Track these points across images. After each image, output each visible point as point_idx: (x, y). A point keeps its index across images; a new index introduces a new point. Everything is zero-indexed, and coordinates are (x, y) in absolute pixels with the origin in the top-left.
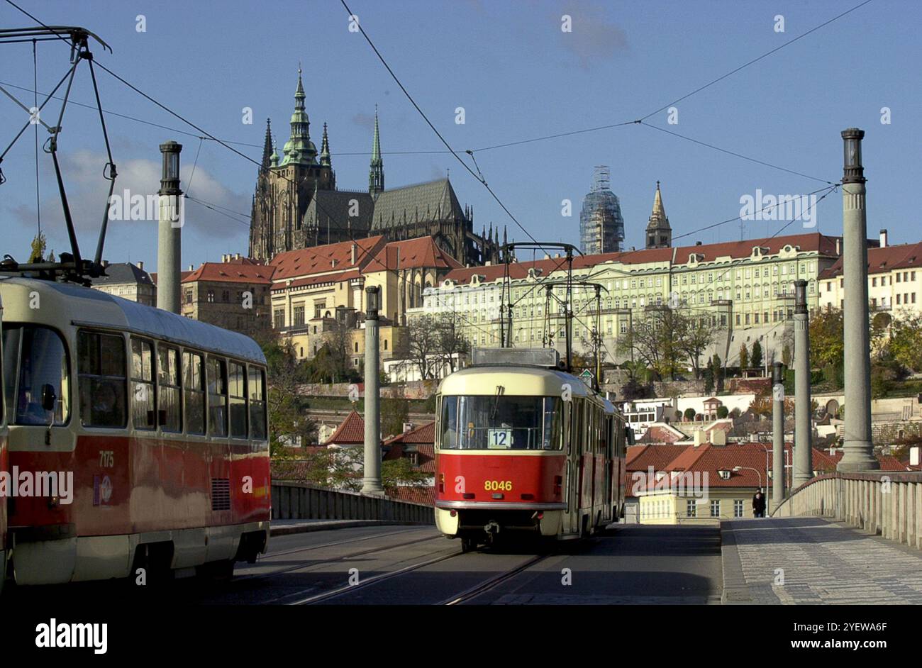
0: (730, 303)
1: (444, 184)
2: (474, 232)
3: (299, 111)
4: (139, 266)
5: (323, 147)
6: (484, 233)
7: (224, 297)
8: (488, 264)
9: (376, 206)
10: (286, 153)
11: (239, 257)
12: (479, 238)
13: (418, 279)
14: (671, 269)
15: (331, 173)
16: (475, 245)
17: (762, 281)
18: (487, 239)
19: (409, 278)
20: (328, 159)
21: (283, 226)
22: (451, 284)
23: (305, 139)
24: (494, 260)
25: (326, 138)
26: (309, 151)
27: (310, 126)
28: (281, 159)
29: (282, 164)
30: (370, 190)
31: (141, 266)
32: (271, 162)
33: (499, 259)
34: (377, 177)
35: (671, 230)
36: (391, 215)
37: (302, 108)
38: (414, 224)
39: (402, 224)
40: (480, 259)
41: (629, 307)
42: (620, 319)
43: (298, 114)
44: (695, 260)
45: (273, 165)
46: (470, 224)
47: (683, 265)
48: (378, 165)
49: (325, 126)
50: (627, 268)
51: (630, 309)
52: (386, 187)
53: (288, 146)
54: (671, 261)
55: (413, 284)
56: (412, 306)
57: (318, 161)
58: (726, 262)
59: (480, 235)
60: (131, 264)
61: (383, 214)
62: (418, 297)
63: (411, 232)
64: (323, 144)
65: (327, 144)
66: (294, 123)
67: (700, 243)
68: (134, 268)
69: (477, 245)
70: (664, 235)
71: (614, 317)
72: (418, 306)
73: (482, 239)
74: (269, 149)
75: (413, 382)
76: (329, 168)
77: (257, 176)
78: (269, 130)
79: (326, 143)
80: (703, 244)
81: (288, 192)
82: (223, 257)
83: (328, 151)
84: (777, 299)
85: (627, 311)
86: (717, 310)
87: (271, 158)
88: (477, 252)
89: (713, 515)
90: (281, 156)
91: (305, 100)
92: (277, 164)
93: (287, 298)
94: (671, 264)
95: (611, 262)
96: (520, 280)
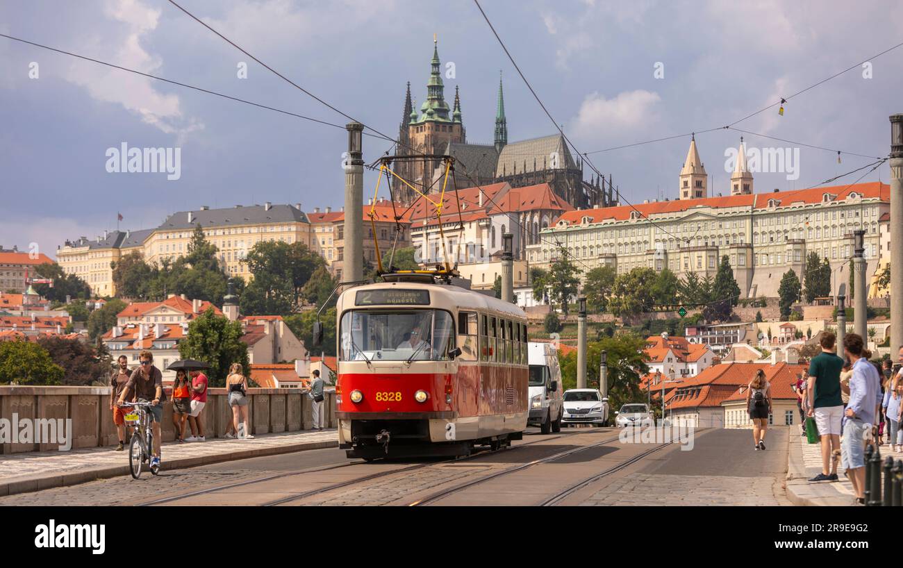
0: (803, 242)
1: (559, 139)
2: (584, 180)
3: (435, 76)
4: (297, 207)
5: (455, 107)
6: (592, 181)
7: (370, 234)
8: (596, 207)
9: (500, 157)
10: (424, 111)
11: (383, 201)
12: (588, 185)
13: (536, 219)
14: (753, 212)
15: (462, 129)
16: (584, 191)
17: (831, 223)
18: (595, 185)
19: (528, 219)
20: (458, 117)
21: (421, 173)
22: (564, 224)
23: (440, 99)
24: (601, 203)
25: (458, 98)
26: (442, 111)
27: (444, 89)
28: (419, 117)
29: (420, 120)
30: (495, 143)
31: (300, 207)
32: (410, 119)
33: (605, 203)
34: (502, 132)
35: (752, 179)
36: (513, 165)
37: (437, 74)
38: (533, 173)
39: (523, 173)
40: (589, 203)
41: (716, 245)
42: (708, 255)
43: (433, 78)
44: (773, 205)
45: (413, 122)
46: (581, 173)
47: (763, 209)
48: (501, 122)
49: (457, 89)
50: (714, 212)
51: (717, 247)
52: (508, 142)
53: (425, 105)
54: (752, 205)
55: (532, 224)
56: (531, 243)
57: (451, 118)
58: (800, 207)
59: (589, 182)
60: (290, 205)
61: (507, 163)
62: (536, 235)
63: (531, 180)
64: (455, 104)
65: (459, 104)
66: (431, 86)
67: (777, 191)
68: (293, 208)
69: (586, 191)
70: (748, 183)
71: (703, 254)
72: (536, 243)
73: (591, 186)
74: (409, 107)
75: (532, 307)
76: (461, 124)
77: (399, 131)
78: (409, 92)
79: (457, 105)
80: (780, 191)
81: (425, 144)
82: (370, 201)
83: (459, 110)
84: (844, 239)
85: (715, 248)
86: (792, 248)
87: (411, 115)
88: (586, 197)
89: (787, 423)
90: (419, 114)
91: (440, 66)
92: (416, 121)
93: (425, 235)
94: (753, 208)
95: (701, 206)
96: (623, 221)
